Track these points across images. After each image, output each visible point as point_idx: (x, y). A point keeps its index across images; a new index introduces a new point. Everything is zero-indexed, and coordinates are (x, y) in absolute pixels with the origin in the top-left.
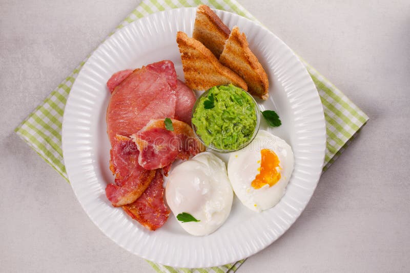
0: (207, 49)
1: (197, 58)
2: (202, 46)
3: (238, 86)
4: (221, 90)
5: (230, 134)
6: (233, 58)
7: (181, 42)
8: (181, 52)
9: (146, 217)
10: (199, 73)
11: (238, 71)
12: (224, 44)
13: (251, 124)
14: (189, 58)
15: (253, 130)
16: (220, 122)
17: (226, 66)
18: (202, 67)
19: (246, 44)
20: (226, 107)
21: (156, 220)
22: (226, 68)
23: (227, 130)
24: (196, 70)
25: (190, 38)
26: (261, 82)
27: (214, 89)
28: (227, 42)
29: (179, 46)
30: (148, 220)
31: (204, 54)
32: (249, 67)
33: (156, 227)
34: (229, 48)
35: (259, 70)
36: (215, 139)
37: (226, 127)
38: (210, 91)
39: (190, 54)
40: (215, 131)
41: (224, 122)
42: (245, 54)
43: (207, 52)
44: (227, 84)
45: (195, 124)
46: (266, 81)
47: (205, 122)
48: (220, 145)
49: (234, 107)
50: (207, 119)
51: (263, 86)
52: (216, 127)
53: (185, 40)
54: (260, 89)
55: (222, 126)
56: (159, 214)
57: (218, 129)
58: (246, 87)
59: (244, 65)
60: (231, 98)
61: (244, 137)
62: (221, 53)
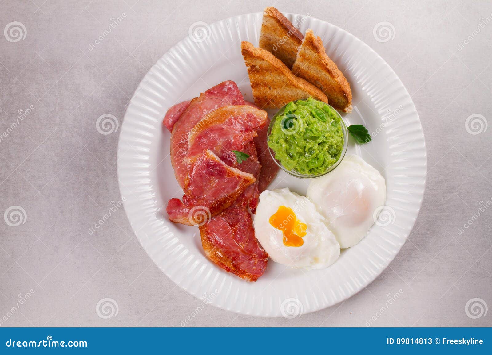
0: (277, 59)
1: (267, 70)
2: (272, 56)
3: (317, 98)
4: (300, 105)
5: (315, 155)
6: (309, 67)
7: (246, 53)
8: (247, 65)
9: (243, 267)
10: (270, 88)
11: (315, 81)
12: (297, 51)
13: (338, 142)
14: (258, 71)
15: (341, 149)
16: (302, 143)
17: (301, 77)
18: (273, 81)
19: (322, 49)
20: (308, 125)
21: (254, 268)
22: (300, 79)
23: (311, 151)
24: (266, 85)
25: (256, 48)
26: (343, 92)
27: (290, 105)
28: (300, 49)
29: (245, 58)
30: (246, 271)
31: (275, 65)
32: (328, 76)
33: (256, 276)
34: (303, 56)
35: (340, 79)
36: (298, 163)
37: (310, 148)
38: (287, 108)
39: (258, 67)
40: (297, 153)
41: (307, 142)
42: (323, 61)
43: (278, 63)
44: (305, 99)
45: (272, 148)
46: (348, 90)
47: (284, 145)
48: (304, 170)
49: (317, 124)
50: (286, 141)
51: (346, 97)
52: (298, 148)
53: (252, 50)
54: (342, 100)
55: (305, 147)
56: (257, 260)
57: (301, 151)
58: (326, 100)
59: (323, 74)
60: (311, 114)
61: (331, 157)
62: (294, 62)
